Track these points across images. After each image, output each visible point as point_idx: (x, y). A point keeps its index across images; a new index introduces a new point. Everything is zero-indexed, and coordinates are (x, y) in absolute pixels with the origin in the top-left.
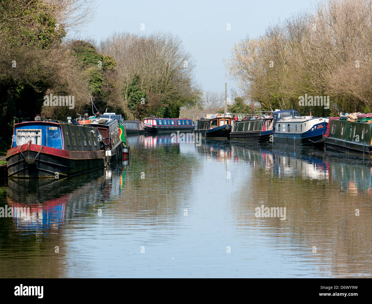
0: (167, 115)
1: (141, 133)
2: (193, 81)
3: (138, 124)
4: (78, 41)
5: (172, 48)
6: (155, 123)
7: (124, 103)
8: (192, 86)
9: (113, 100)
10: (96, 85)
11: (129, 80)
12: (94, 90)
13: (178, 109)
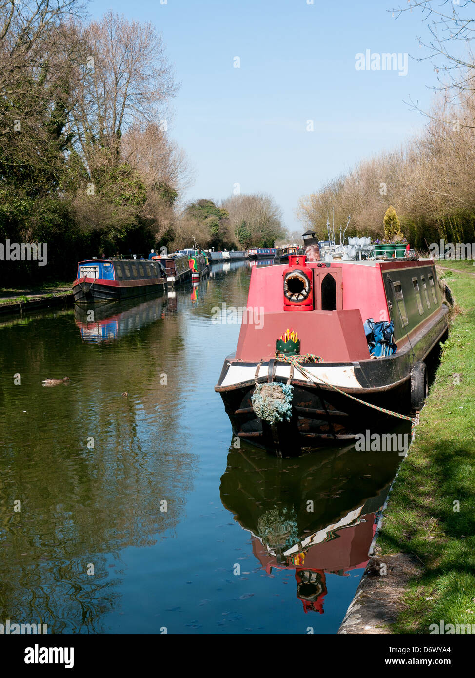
0: (265, 246)
1: (246, 259)
2: (282, 224)
3: (244, 253)
4: (204, 200)
5: (268, 202)
6: (256, 252)
7: (235, 239)
8: (281, 227)
9: (227, 238)
10: (215, 228)
11: (240, 224)
12: (213, 232)
13: (273, 242)
